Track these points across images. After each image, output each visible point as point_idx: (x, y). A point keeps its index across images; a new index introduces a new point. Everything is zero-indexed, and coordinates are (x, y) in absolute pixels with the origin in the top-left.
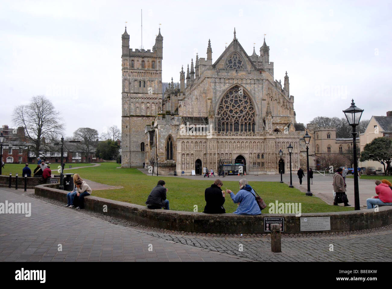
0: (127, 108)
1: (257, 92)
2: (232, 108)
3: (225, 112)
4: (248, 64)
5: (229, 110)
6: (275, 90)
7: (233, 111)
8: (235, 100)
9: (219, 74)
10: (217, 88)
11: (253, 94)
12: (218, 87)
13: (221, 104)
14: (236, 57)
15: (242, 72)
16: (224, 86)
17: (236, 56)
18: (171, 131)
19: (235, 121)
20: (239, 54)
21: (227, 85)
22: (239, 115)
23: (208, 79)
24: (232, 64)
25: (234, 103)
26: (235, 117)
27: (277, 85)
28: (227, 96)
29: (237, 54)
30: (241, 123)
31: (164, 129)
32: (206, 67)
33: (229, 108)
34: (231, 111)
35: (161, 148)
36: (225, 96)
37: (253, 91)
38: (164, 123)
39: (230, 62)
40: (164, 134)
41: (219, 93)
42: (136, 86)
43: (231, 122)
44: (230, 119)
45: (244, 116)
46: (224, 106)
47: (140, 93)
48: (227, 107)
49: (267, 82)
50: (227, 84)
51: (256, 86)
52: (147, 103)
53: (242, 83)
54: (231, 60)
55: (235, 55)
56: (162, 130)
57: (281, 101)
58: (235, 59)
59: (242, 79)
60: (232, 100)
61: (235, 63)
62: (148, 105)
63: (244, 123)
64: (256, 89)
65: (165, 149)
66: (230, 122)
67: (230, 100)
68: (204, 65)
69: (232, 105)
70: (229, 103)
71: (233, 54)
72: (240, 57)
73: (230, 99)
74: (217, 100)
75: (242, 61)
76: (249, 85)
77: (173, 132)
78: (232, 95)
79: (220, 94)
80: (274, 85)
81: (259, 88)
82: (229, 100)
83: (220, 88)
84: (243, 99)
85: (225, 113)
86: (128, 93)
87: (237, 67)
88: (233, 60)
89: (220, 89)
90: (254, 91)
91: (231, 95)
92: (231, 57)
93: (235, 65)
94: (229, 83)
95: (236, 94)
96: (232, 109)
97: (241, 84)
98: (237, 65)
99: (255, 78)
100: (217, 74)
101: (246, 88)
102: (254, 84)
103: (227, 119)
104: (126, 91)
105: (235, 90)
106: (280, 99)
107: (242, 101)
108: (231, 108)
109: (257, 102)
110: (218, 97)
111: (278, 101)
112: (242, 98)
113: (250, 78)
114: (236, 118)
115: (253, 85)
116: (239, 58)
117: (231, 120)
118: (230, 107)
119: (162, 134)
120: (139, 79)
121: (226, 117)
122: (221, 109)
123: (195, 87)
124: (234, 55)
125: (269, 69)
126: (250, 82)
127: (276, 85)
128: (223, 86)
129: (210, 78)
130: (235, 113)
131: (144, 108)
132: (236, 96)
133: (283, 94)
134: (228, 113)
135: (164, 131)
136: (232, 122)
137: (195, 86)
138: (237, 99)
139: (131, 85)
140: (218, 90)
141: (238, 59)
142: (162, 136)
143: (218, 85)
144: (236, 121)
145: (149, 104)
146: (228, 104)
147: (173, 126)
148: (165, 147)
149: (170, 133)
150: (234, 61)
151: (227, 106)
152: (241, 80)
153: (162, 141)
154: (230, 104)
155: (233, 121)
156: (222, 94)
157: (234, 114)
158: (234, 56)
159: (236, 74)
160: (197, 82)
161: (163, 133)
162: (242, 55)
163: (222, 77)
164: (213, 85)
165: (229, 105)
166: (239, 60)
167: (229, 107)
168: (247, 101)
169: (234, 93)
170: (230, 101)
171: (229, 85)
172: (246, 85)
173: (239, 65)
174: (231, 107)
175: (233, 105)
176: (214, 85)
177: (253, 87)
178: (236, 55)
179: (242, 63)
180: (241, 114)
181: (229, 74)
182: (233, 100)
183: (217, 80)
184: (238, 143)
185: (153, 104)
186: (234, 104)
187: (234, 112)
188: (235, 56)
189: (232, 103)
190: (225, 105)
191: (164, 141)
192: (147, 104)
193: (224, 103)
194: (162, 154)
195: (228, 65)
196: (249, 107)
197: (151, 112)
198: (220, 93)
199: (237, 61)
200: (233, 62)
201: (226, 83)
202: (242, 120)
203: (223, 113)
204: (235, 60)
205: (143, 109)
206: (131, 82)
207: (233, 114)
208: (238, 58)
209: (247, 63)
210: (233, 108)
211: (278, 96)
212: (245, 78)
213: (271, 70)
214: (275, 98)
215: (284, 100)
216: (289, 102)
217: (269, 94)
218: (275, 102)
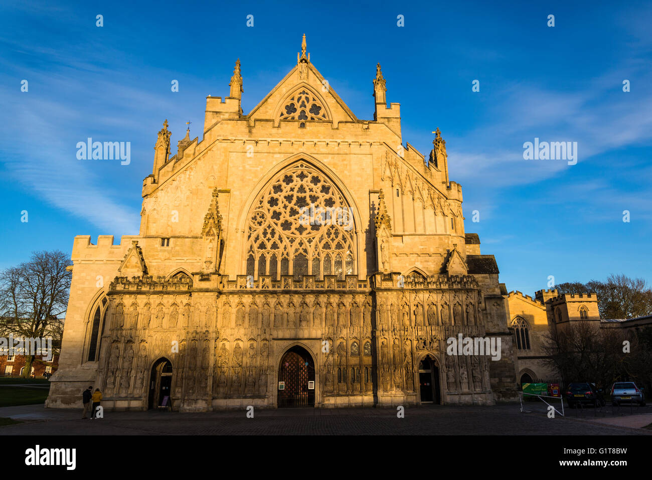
1: (357, 173)
2: (291, 216)
3: (269, 227)
5: (279, 222)
6: (406, 166)
7: (291, 224)
8: (298, 197)
9: (254, 131)
10: (247, 166)
12: (250, 163)
13: (259, 208)
14: (307, 99)
15: (317, 126)
16: (267, 160)
17: (305, 95)
19: (297, 250)
20: (313, 90)
21: (277, 158)
22: (310, 233)
23: (225, 144)
24: (296, 115)
25: (295, 205)
26: (297, 241)
27: (411, 157)
28: (278, 189)
29: (309, 92)
30: (314, 255)
32: (222, 117)
33: (281, 217)
34: (286, 226)
36: (272, 189)
37: (346, 172)
39: (291, 109)
40: (87, 285)
41: (251, 178)
43: (285, 253)
44: (281, 246)
45: (321, 239)
46: (266, 212)
48: (276, 215)
49: (384, 148)
50: (275, 156)
51: (354, 159)
53: (315, 154)
54: (293, 105)
55: (304, 92)
57: (425, 193)
58: (303, 102)
59: (315, 144)
60: (289, 198)
61: (303, 112)
63: (323, 257)
64: (355, 168)
66: (283, 254)
67: (285, 197)
68: (217, 112)
69: (288, 209)
70: (280, 205)
71: (299, 91)
72: (316, 98)
73: (284, 194)
75: (323, 107)
78: (291, 185)
79: (256, 180)
80: (403, 157)
81: (364, 165)
82: (280, 196)
83: (257, 164)
84: (320, 195)
85: (269, 231)
87: (309, 119)
88: (297, 106)
91: (288, 184)
92: (293, 99)
93: (303, 115)
94: (279, 153)
95: (302, 181)
96: (291, 219)
97: (312, 156)
98: (309, 115)
99: (350, 141)
102: (350, 154)
103: (275, 246)
105: (299, 172)
106: (421, 189)
107: (318, 198)
108: (285, 216)
111: (417, 195)
112: (319, 191)
113: (338, 141)
114: (301, 244)
116: (314, 100)
117: (285, 248)
118: (283, 213)
121: (271, 242)
122: (259, 219)
124: (301, 93)
126: (339, 150)
129: (230, 142)
130: (296, 229)
132: (302, 186)
133: (429, 179)
134: (279, 229)
135: (88, 278)
136: (287, 254)
138: (303, 195)
140: (249, 170)
141: (311, 102)
144: (301, 251)
146: (279, 208)
150: (301, 107)
151: (275, 212)
154: (285, 207)
155: (291, 251)
157: (296, 232)
158: (302, 95)
159: (300, 132)
162: (319, 92)
163: (262, 139)
164: (237, 158)
165: (282, 210)
166: (314, 105)
167: (280, 214)
168: (331, 199)
169: (295, 178)
170: (284, 200)
171: (280, 158)
172: (327, 158)
173: (313, 115)
174: (288, 213)
175: (292, 209)
176: (239, 158)
177: (345, 163)
178: (307, 94)
179: (322, 112)
180: (314, 232)
182: (292, 196)
186: (296, 207)
187: (293, 227)
188: (303, 97)
189: (292, 205)
190: (269, 210)
191: (85, 307)
193: (266, 205)
195: (286, 115)
198: (254, 178)
199: (309, 106)
200: (299, 110)
201: (273, 153)
202: (316, 247)
203: (265, 230)
204: (303, 105)
207: (293, 233)
208: (311, 99)
210: (293, 217)
211: (414, 183)
212: (324, 140)
213: (395, 120)
214: (408, 188)
215: (432, 192)
216: (447, 199)
217: (389, 178)
218: (408, 198)
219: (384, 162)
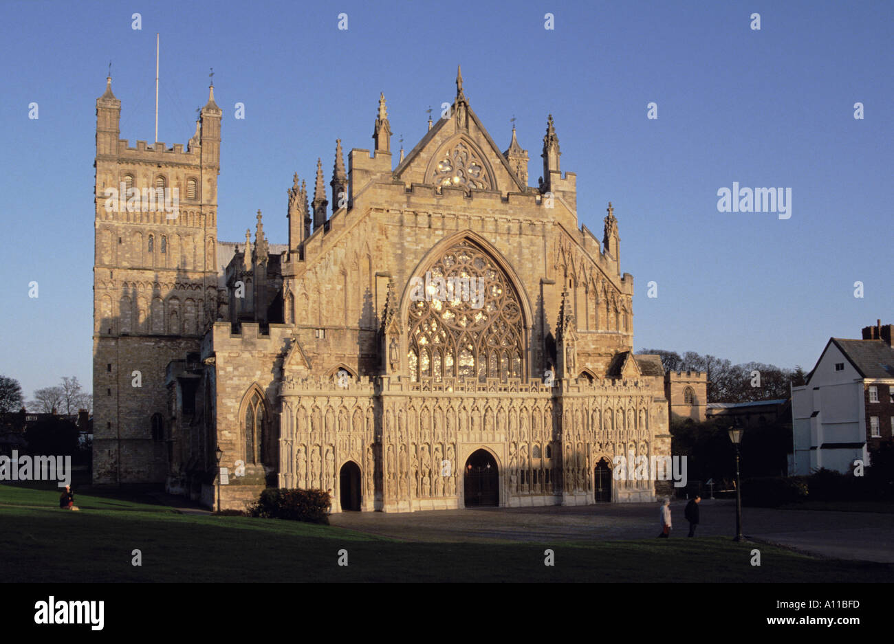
0: (111, 311)
1: (527, 259)
2: (453, 305)
3: (431, 316)
4: (501, 177)
5: (442, 311)
6: (580, 253)
7: (455, 313)
9: (413, 199)
10: (406, 244)
11: (515, 264)
12: (409, 239)
15: (485, 197)
16: (429, 237)
18: (259, 373)
19: (462, 345)
20: (473, 143)
21: (438, 236)
23: (379, 214)
24: (453, 174)
26: (463, 334)
27: (587, 242)
28: (438, 271)
30: (480, 350)
31: (236, 369)
32: (373, 177)
33: (444, 305)
34: (450, 315)
35: (228, 428)
36: (431, 269)
37: (516, 256)
38: (235, 348)
39: (446, 166)
40: (236, 381)
41: (411, 258)
42: (137, 249)
43: (450, 347)
44: (446, 340)
45: (489, 332)
47: (150, 270)
48: (438, 304)
49: (558, 230)
50: (437, 232)
51: (524, 240)
52: (171, 299)
53: (482, 232)
54: (448, 160)
55: (461, 145)
56: (230, 369)
57: (599, 287)
58: (461, 158)
59: (483, 220)
61: (461, 170)
62: (173, 305)
63: (490, 353)
64: (525, 251)
65: (238, 431)
66: (448, 349)
68: (366, 171)
71: (456, 143)
72: (476, 154)
74: (406, 281)
75: (483, 167)
76: (505, 238)
77: (265, 376)
78: (452, 267)
79: (417, 261)
80: (578, 242)
81: (535, 248)
83: (417, 242)
85: (431, 322)
86: (114, 268)
87: (468, 182)
88: (454, 162)
89: (417, 245)
90: (520, 254)
91: (449, 266)
92: (449, 153)
93: (460, 176)
94: (443, 229)
95: (465, 262)
96: (454, 309)
97: (479, 234)
99: (521, 218)
100: (405, 200)
101: (496, 245)
102: (520, 234)
103: (438, 339)
104: (107, 263)
105: (462, 252)
106: (595, 282)
108: (448, 305)
109: (528, 290)
110: (409, 272)
111: (591, 287)
112: (484, 276)
113: (509, 217)
114: (467, 337)
115: (517, 238)
116: (474, 156)
117: (450, 342)
118: (446, 302)
119: (228, 382)
120: (148, 228)
122: (419, 308)
123: (336, 236)
125: (563, 192)
126: (509, 229)
127: (584, 239)
128: (424, 237)
129: (385, 211)
131: (161, 313)
132: (465, 269)
133: (604, 269)
134: (441, 319)
135: (236, 373)
136: (452, 349)
137: (336, 232)
139: (123, 244)
140: (409, 249)
142: (228, 390)
143: (409, 233)
144: (467, 346)
145: (176, 302)
147: (265, 356)
148: (241, 424)
149: (256, 379)
152: (480, 221)
153: (229, 404)
155: (457, 344)
156: (421, 261)
158: (459, 149)
159: (465, 203)
160: (342, 223)
161: (231, 379)
162: (480, 148)
163: (422, 210)
164: (393, 232)
166: (474, 164)
168: (497, 285)
169: (457, 259)
171: (442, 235)
172: (495, 238)
173: (473, 177)
176: (396, 232)
177: (515, 245)
178: (465, 147)
179: (482, 172)
180: (480, 325)
181: (442, 202)
183: (408, 218)
184: (473, 410)
185: (188, 302)
187: (458, 318)
188: (462, 150)
191: (237, 405)
192: (171, 302)
194: (230, 446)
195: (441, 175)
196: (505, 303)
197: (184, 324)
198: (415, 258)
199: (467, 164)
201: (436, 229)
202: (483, 343)
203: (427, 320)
204: (461, 163)
205: (158, 317)
206: (123, 236)
207: (458, 325)
208: (470, 155)
209: (497, 173)
210: (456, 307)
211: (588, 272)
212: (492, 215)
213: (570, 195)
214: (582, 280)
215: (606, 284)
216: (621, 293)
217: (562, 265)
218: (581, 290)
219: (557, 247)
